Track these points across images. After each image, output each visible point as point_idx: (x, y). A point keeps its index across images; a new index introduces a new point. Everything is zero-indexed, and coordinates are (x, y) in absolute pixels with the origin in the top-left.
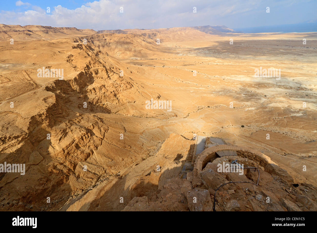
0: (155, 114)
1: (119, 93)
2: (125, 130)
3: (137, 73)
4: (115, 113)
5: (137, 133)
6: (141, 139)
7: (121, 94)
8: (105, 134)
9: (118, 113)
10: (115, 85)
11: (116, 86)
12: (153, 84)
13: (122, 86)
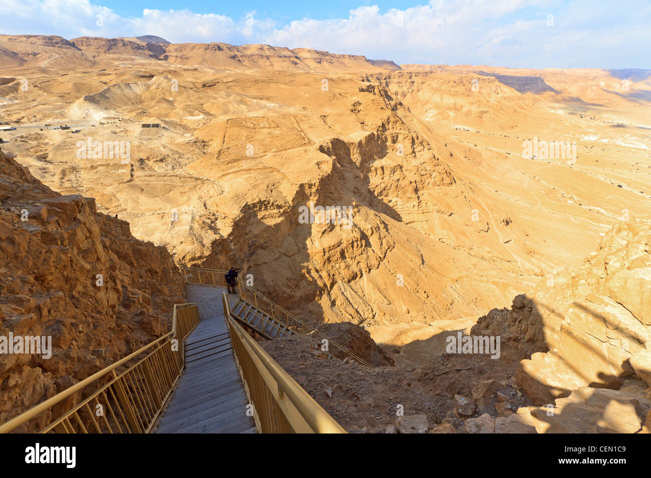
0: (490, 255)
1: (424, 187)
2: (423, 260)
3: (464, 159)
4: (406, 224)
5: (443, 276)
6: (451, 290)
7: (427, 192)
8: (386, 251)
9: (411, 225)
10: (422, 170)
11: (423, 172)
12: (496, 191)
13: (433, 176)
